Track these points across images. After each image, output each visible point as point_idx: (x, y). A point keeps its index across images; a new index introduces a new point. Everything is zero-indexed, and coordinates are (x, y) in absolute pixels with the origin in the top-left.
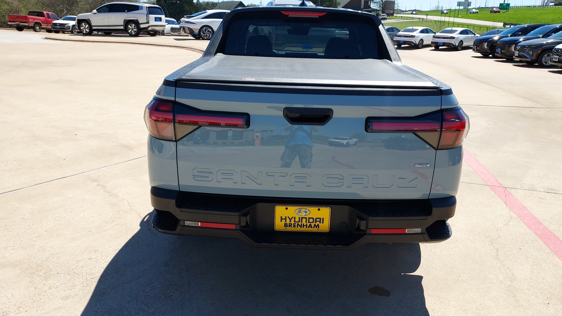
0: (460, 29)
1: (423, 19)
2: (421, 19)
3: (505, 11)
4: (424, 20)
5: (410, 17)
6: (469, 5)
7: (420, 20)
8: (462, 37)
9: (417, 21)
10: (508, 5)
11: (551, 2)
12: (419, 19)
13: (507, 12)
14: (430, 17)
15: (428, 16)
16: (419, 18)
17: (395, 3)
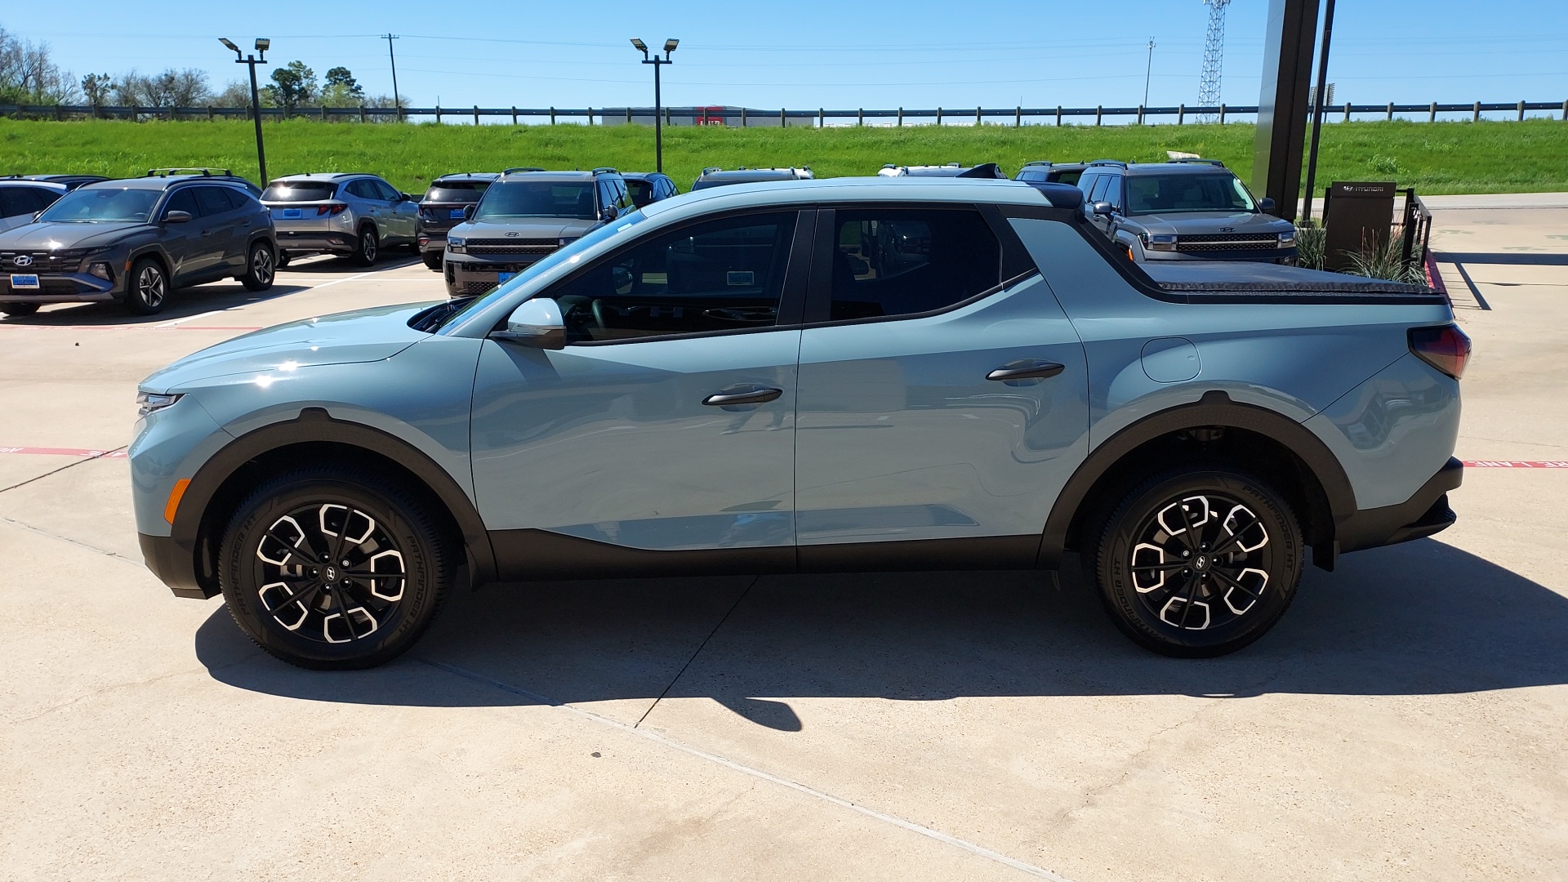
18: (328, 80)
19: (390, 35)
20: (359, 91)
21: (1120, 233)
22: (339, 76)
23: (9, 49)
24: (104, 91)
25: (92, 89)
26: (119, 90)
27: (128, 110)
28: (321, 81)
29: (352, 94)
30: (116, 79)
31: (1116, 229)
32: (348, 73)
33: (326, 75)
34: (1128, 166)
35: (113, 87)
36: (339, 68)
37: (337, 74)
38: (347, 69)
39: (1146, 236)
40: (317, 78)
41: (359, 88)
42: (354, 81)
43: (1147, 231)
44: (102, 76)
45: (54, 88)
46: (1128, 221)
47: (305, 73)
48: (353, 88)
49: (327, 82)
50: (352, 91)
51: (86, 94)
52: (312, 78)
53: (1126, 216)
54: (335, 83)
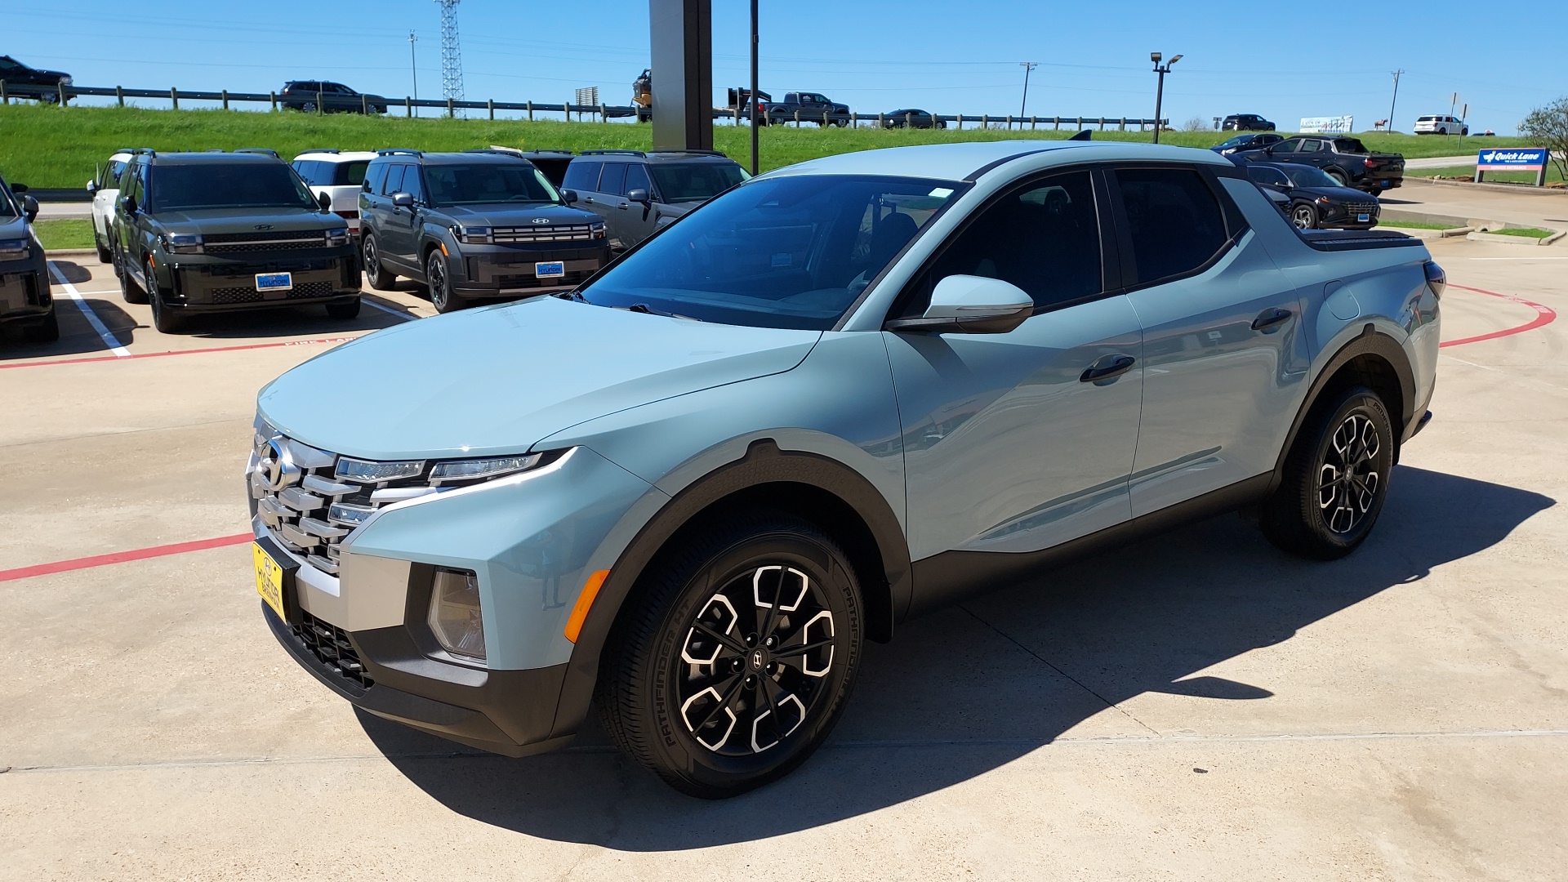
21: (427, 226)
31: (422, 221)
34: (423, 154)
39: (458, 228)
43: (458, 223)
46: (432, 213)
53: (430, 208)
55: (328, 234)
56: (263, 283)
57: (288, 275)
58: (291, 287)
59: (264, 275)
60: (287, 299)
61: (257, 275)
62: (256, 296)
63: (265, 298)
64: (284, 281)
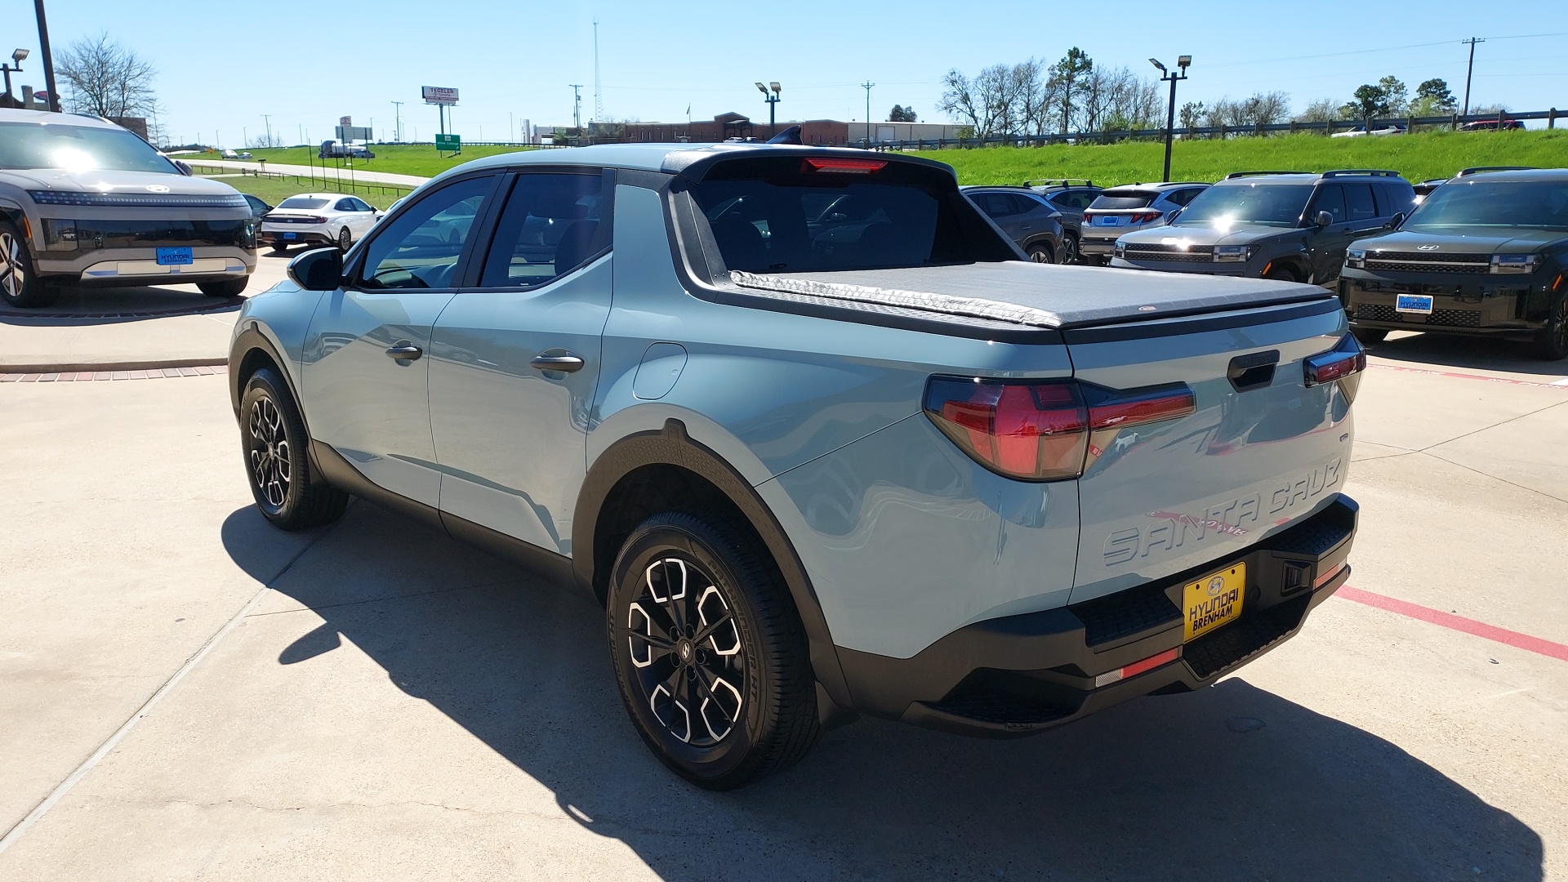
0: (336, 198)
1: (255, 172)
2: (249, 172)
3: (453, 153)
4: (259, 175)
5: (212, 167)
6: (368, 136)
7: (247, 175)
8: (345, 217)
9: (239, 177)
10: (456, 139)
11: (544, 137)
12: (244, 171)
13: (458, 157)
14: (270, 167)
15: (265, 164)
16: (243, 169)
17: (145, 125)
18: (1419, 93)
19: (1474, 39)
20: (1452, 103)
22: (1435, 88)
23: (1129, 87)
24: (1196, 117)
25: (1186, 116)
26: (1209, 116)
27: (1216, 130)
28: (1412, 94)
29: (1442, 107)
30: (1208, 106)
32: (1444, 85)
33: (1417, 89)
35: (1204, 113)
36: (1434, 81)
37: (1430, 86)
38: (1443, 81)
40: (1407, 92)
41: (1453, 99)
42: (1449, 92)
44: (1197, 104)
45: (1157, 118)
47: (1396, 88)
48: (1446, 100)
49: (1417, 96)
50: (1444, 103)
51: (1181, 121)
52: (1402, 93)
54: (1427, 96)
55: (1496, 259)
56: (1404, 304)
57: (1430, 299)
58: (1430, 312)
59: (1407, 295)
60: (1425, 324)
61: (1399, 295)
62: (1396, 316)
63: (1404, 319)
64: (1425, 305)
